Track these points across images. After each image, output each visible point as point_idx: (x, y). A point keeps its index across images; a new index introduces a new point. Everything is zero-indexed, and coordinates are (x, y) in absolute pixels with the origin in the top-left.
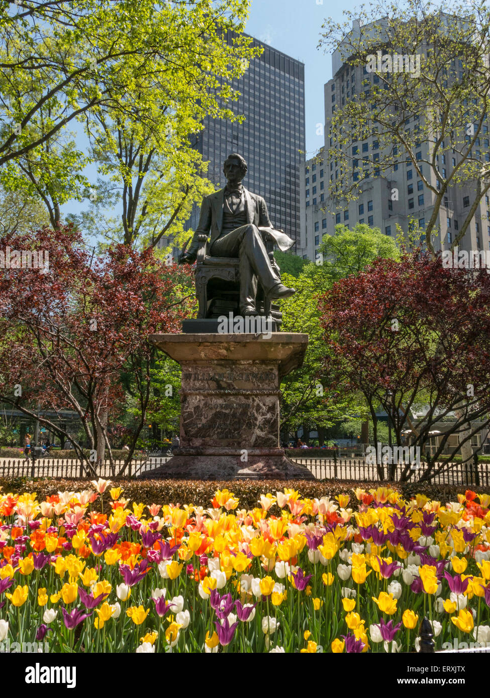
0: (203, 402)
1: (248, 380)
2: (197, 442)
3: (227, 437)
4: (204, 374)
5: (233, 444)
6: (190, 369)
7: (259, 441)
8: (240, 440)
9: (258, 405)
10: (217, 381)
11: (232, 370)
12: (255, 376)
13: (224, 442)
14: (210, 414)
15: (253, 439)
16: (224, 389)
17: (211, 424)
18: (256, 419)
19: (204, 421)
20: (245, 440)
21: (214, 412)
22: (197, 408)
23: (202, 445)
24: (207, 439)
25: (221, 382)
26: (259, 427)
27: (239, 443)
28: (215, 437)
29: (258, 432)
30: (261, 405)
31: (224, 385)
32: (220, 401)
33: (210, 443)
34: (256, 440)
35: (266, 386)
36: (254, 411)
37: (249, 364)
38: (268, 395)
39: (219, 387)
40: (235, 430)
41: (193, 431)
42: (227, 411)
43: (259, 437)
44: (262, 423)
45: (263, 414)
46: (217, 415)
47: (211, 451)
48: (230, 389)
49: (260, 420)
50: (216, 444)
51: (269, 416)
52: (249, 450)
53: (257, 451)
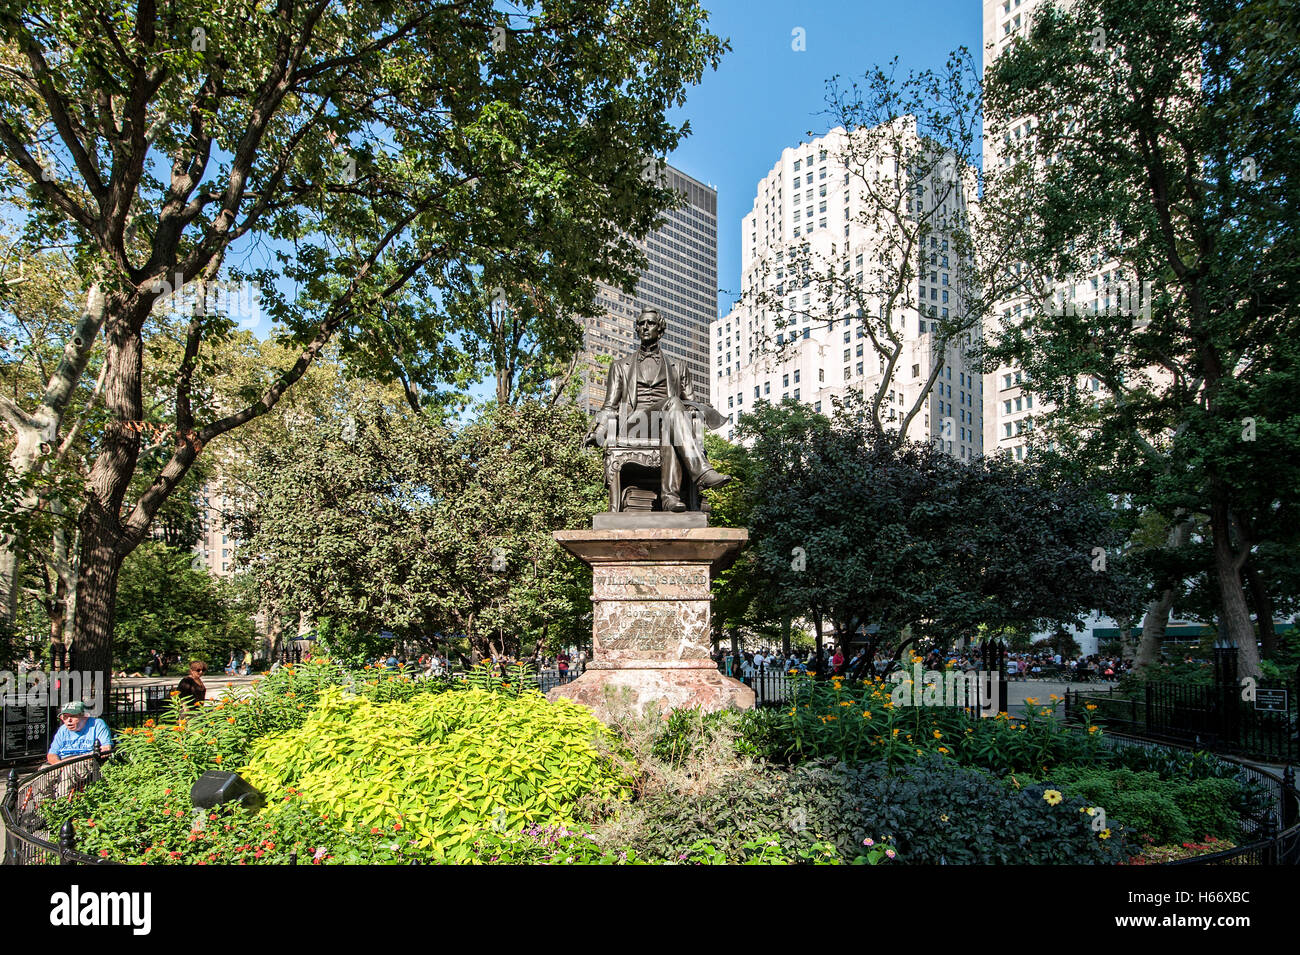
0: (620, 609)
1: (673, 583)
2: (615, 654)
3: (649, 649)
5: (657, 656)
7: (687, 653)
8: (665, 651)
9: (686, 612)
10: (637, 586)
11: (654, 572)
12: (681, 578)
13: (647, 654)
14: (629, 623)
15: (680, 652)
16: (644, 593)
17: (631, 635)
18: (683, 628)
19: (622, 631)
20: (671, 651)
21: (633, 620)
22: (614, 615)
23: (620, 657)
24: (626, 651)
25: (641, 586)
26: (688, 637)
27: (664, 655)
28: (635, 649)
29: (685, 642)
30: (690, 612)
31: (645, 589)
32: (640, 608)
33: (629, 655)
34: (684, 651)
35: (695, 590)
36: (681, 619)
38: (697, 600)
39: (639, 591)
40: (659, 640)
41: (609, 643)
42: (649, 620)
43: (687, 647)
44: (690, 632)
45: (692, 622)
46: (637, 624)
47: (630, 664)
48: (651, 594)
49: (688, 629)
50: (637, 656)
51: (699, 624)
52: (675, 663)
53: (685, 664)
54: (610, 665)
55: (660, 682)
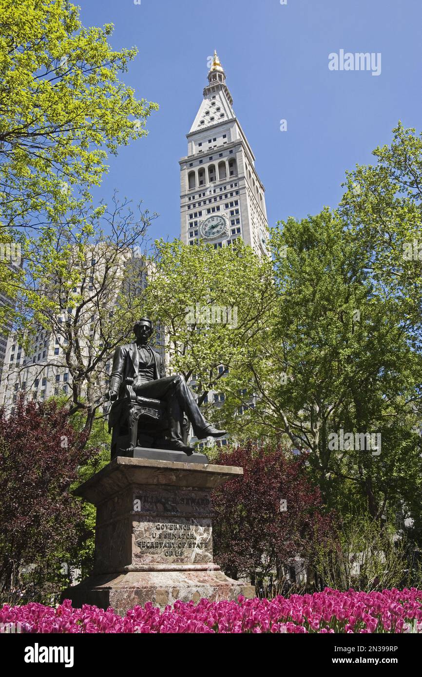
1: (187, 503)
2: (148, 558)
3: (172, 555)
4: (152, 497)
5: (177, 561)
6: (141, 492)
7: (198, 558)
8: (183, 557)
9: (197, 526)
10: (164, 504)
11: (175, 494)
12: (193, 501)
13: (171, 558)
14: (158, 534)
15: (193, 557)
16: (169, 511)
17: (159, 543)
18: (195, 538)
19: (153, 540)
20: (187, 557)
21: (161, 531)
23: (152, 561)
24: (156, 556)
25: (167, 505)
26: (198, 546)
27: (183, 560)
28: (162, 555)
29: (197, 550)
30: (199, 526)
31: (169, 508)
33: (159, 559)
34: (196, 557)
35: (202, 510)
36: (194, 531)
37: (189, 490)
38: (204, 518)
39: (166, 509)
42: (172, 532)
43: (198, 554)
44: (200, 542)
45: (201, 535)
46: (164, 535)
47: (161, 567)
48: (174, 511)
49: (198, 541)
50: (164, 561)
51: (205, 536)
52: (192, 567)
53: (199, 567)
54: (146, 567)
55: (186, 580)
